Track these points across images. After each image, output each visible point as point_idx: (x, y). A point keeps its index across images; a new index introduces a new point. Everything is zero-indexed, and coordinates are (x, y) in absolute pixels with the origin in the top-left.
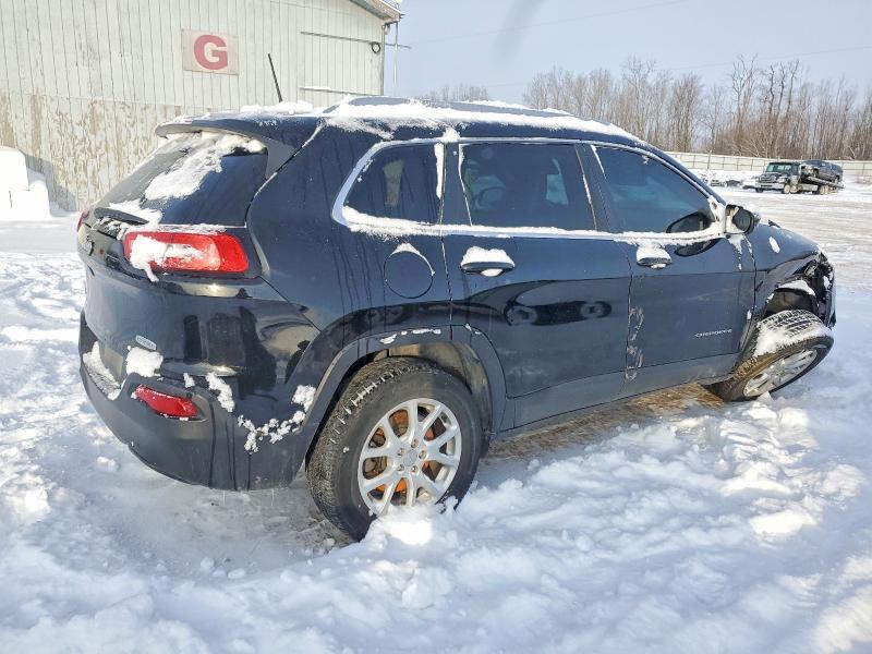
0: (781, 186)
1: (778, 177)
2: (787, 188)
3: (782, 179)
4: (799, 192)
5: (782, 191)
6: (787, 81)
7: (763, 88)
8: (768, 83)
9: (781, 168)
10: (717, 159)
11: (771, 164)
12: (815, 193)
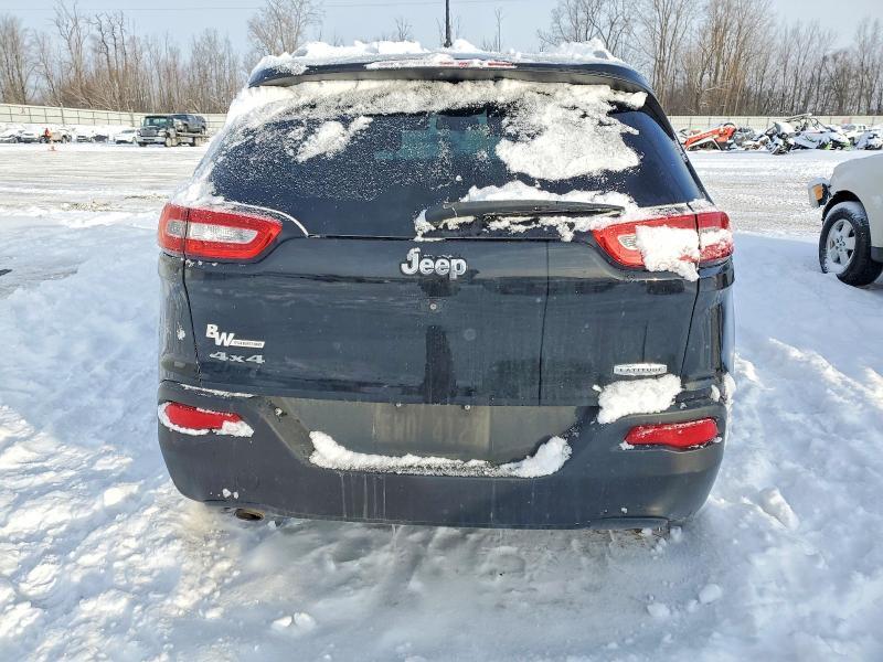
0: (163, 140)
1: (158, 130)
2: (168, 141)
3: (162, 133)
4: (179, 144)
5: (164, 144)
6: (118, 33)
7: (93, 38)
8: (98, 34)
9: (157, 121)
10: (70, 112)
11: (147, 117)
12: (193, 145)
